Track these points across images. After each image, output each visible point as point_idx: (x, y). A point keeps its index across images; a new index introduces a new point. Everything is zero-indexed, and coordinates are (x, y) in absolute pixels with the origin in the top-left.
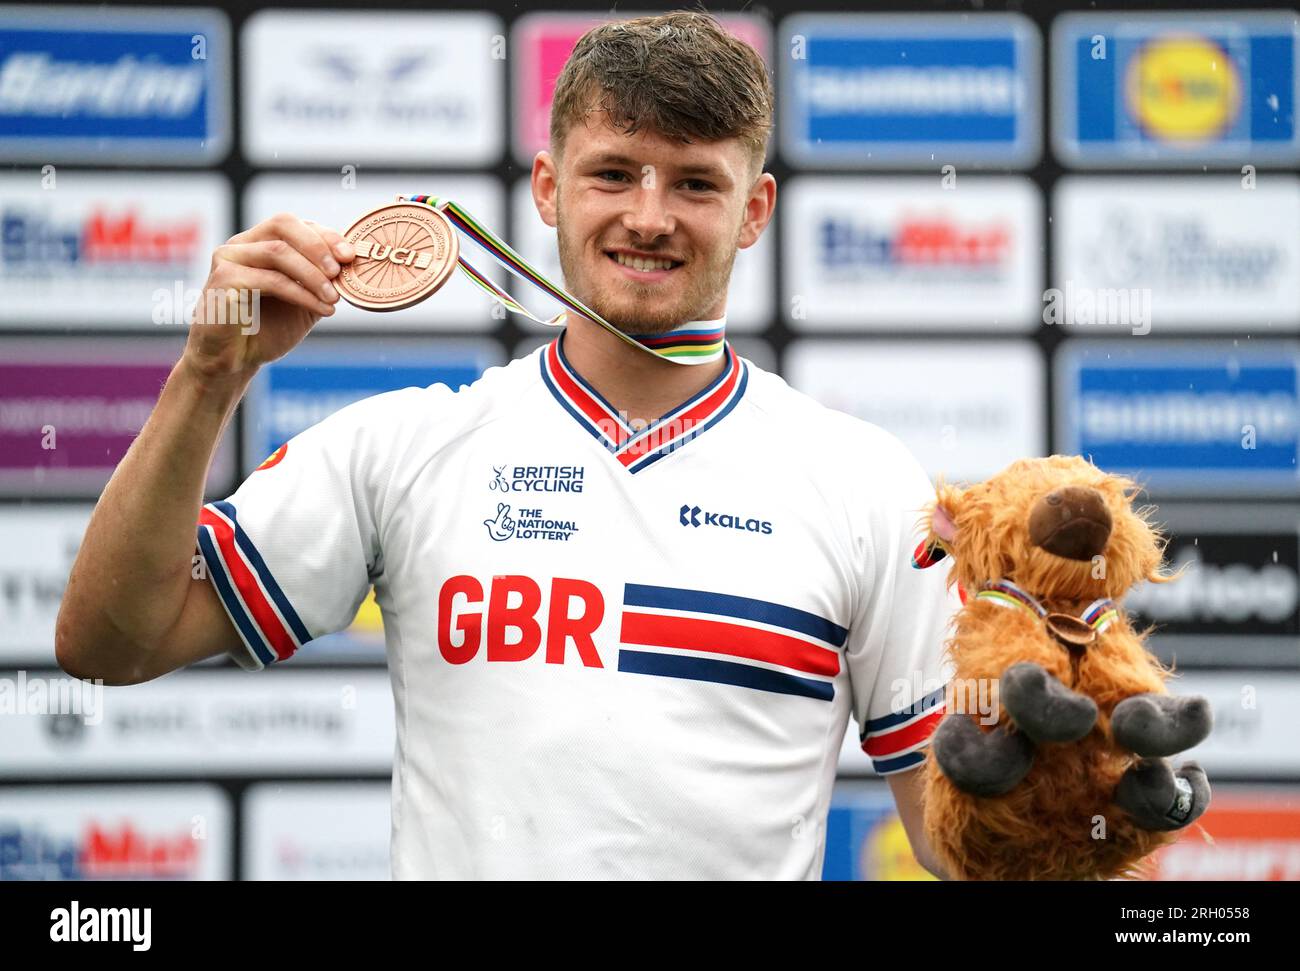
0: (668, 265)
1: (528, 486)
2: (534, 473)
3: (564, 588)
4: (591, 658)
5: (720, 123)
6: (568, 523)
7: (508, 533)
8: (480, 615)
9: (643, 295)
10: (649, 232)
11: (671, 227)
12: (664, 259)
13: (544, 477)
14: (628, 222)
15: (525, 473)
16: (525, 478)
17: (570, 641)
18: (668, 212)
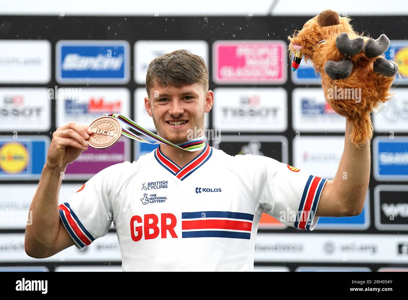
0: (184, 122)
1: (152, 188)
2: (153, 184)
3: (164, 216)
4: (174, 235)
5: (191, 79)
6: (164, 197)
7: (147, 202)
8: (142, 226)
9: (178, 132)
10: (176, 114)
11: (182, 111)
12: (183, 120)
13: (156, 185)
14: (170, 112)
15: (151, 184)
16: (151, 186)
17: (168, 231)
18: (181, 107)
